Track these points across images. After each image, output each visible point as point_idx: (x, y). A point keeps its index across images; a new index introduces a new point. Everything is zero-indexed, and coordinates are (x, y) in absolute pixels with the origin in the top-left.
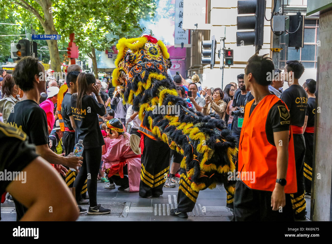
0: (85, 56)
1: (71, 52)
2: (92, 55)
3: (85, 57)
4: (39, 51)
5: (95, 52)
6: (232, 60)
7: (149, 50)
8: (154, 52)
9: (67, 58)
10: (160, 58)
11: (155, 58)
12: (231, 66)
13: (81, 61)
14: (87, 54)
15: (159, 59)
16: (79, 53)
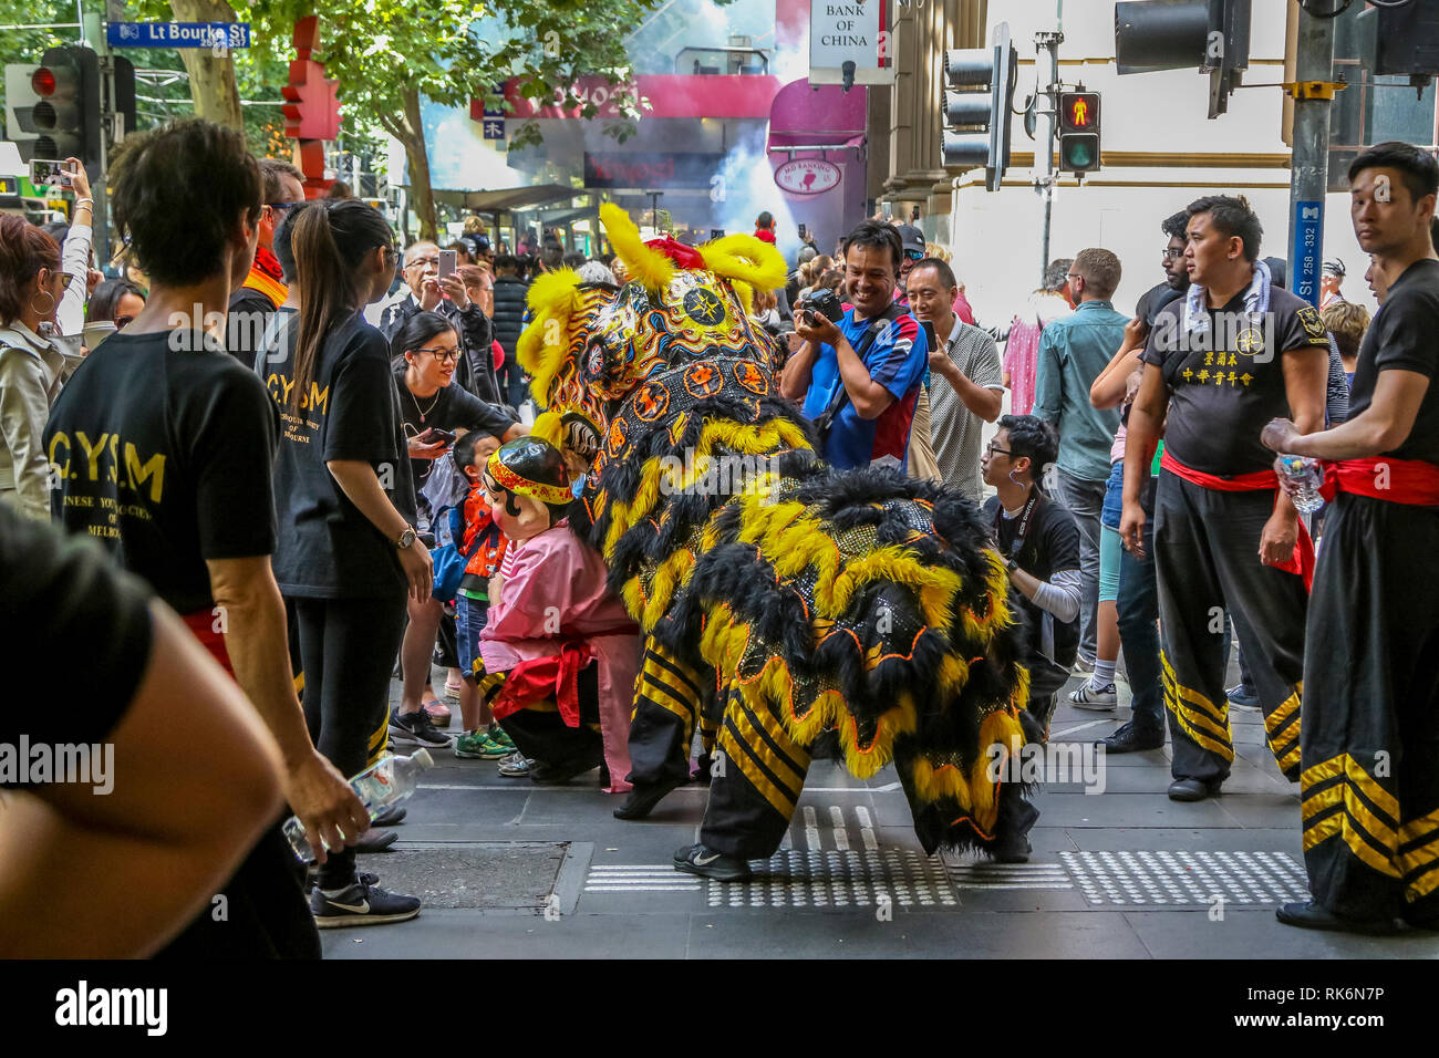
0: (370, 127)
1: (299, 106)
2: (406, 123)
3: (370, 135)
4: (148, 106)
5: (418, 110)
6: (1092, 145)
7: (685, 307)
8: (710, 310)
9: (281, 140)
10: (740, 335)
11: (718, 337)
12: (1089, 176)
13: (350, 156)
14: (383, 120)
15: (735, 337)
16: (341, 112)
